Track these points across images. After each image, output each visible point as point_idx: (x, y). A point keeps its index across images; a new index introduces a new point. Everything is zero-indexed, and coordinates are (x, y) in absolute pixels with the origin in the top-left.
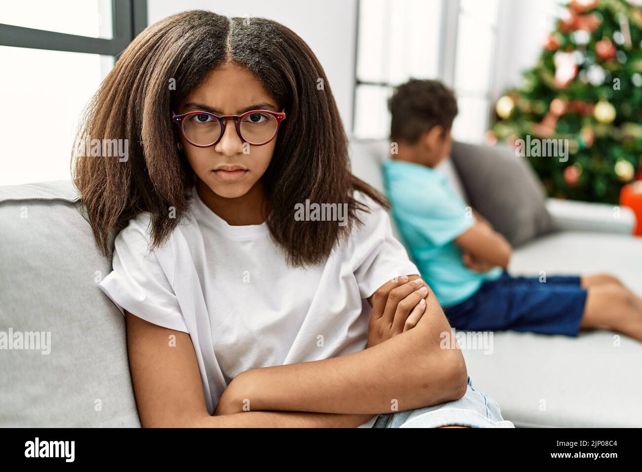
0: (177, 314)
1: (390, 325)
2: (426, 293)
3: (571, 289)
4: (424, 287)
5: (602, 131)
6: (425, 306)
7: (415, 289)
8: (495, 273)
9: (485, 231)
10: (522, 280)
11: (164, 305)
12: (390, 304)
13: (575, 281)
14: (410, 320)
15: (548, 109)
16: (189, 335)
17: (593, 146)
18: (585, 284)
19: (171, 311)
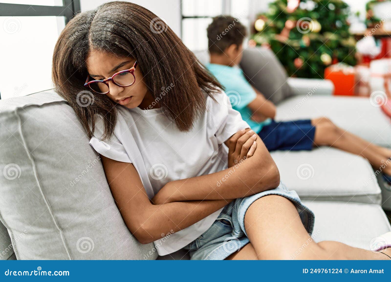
0: (126, 155)
1: (239, 156)
2: (256, 138)
3: (306, 127)
4: (254, 135)
5: (314, 37)
6: (256, 145)
7: (250, 137)
8: (268, 121)
9: (261, 99)
10: (282, 124)
11: (119, 151)
12: (238, 146)
13: (308, 122)
14: (249, 153)
15: (284, 26)
16: (132, 164)
17: (309, 46)
18: (314, 123)
19: (122, 153)
